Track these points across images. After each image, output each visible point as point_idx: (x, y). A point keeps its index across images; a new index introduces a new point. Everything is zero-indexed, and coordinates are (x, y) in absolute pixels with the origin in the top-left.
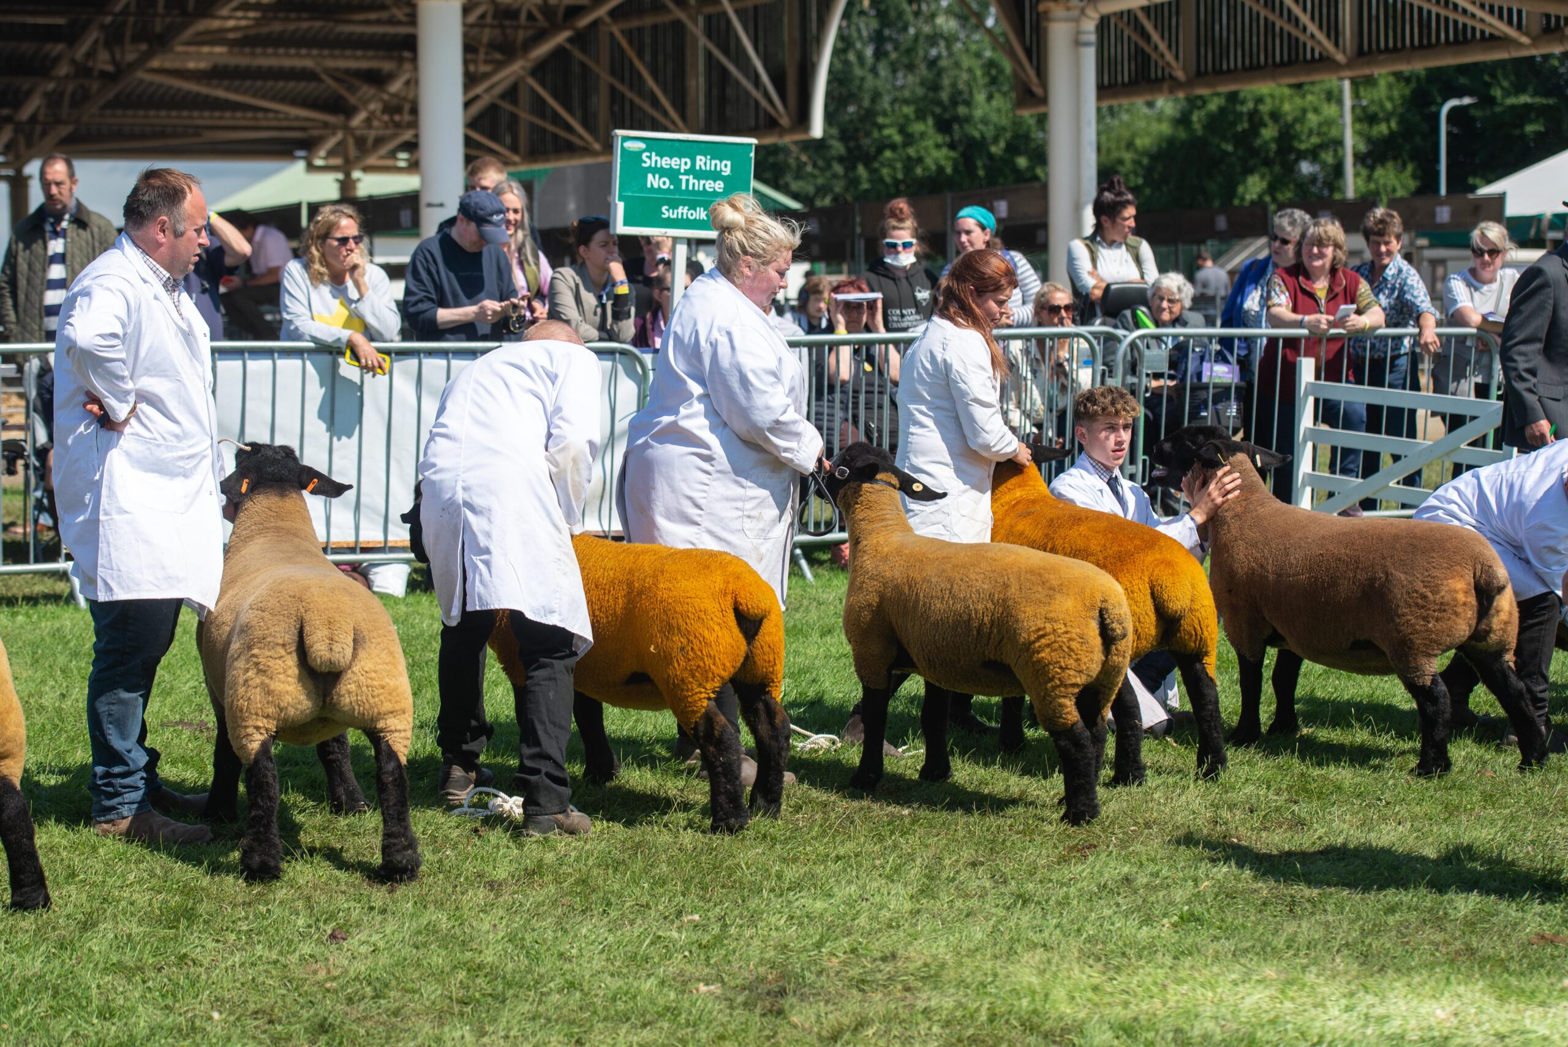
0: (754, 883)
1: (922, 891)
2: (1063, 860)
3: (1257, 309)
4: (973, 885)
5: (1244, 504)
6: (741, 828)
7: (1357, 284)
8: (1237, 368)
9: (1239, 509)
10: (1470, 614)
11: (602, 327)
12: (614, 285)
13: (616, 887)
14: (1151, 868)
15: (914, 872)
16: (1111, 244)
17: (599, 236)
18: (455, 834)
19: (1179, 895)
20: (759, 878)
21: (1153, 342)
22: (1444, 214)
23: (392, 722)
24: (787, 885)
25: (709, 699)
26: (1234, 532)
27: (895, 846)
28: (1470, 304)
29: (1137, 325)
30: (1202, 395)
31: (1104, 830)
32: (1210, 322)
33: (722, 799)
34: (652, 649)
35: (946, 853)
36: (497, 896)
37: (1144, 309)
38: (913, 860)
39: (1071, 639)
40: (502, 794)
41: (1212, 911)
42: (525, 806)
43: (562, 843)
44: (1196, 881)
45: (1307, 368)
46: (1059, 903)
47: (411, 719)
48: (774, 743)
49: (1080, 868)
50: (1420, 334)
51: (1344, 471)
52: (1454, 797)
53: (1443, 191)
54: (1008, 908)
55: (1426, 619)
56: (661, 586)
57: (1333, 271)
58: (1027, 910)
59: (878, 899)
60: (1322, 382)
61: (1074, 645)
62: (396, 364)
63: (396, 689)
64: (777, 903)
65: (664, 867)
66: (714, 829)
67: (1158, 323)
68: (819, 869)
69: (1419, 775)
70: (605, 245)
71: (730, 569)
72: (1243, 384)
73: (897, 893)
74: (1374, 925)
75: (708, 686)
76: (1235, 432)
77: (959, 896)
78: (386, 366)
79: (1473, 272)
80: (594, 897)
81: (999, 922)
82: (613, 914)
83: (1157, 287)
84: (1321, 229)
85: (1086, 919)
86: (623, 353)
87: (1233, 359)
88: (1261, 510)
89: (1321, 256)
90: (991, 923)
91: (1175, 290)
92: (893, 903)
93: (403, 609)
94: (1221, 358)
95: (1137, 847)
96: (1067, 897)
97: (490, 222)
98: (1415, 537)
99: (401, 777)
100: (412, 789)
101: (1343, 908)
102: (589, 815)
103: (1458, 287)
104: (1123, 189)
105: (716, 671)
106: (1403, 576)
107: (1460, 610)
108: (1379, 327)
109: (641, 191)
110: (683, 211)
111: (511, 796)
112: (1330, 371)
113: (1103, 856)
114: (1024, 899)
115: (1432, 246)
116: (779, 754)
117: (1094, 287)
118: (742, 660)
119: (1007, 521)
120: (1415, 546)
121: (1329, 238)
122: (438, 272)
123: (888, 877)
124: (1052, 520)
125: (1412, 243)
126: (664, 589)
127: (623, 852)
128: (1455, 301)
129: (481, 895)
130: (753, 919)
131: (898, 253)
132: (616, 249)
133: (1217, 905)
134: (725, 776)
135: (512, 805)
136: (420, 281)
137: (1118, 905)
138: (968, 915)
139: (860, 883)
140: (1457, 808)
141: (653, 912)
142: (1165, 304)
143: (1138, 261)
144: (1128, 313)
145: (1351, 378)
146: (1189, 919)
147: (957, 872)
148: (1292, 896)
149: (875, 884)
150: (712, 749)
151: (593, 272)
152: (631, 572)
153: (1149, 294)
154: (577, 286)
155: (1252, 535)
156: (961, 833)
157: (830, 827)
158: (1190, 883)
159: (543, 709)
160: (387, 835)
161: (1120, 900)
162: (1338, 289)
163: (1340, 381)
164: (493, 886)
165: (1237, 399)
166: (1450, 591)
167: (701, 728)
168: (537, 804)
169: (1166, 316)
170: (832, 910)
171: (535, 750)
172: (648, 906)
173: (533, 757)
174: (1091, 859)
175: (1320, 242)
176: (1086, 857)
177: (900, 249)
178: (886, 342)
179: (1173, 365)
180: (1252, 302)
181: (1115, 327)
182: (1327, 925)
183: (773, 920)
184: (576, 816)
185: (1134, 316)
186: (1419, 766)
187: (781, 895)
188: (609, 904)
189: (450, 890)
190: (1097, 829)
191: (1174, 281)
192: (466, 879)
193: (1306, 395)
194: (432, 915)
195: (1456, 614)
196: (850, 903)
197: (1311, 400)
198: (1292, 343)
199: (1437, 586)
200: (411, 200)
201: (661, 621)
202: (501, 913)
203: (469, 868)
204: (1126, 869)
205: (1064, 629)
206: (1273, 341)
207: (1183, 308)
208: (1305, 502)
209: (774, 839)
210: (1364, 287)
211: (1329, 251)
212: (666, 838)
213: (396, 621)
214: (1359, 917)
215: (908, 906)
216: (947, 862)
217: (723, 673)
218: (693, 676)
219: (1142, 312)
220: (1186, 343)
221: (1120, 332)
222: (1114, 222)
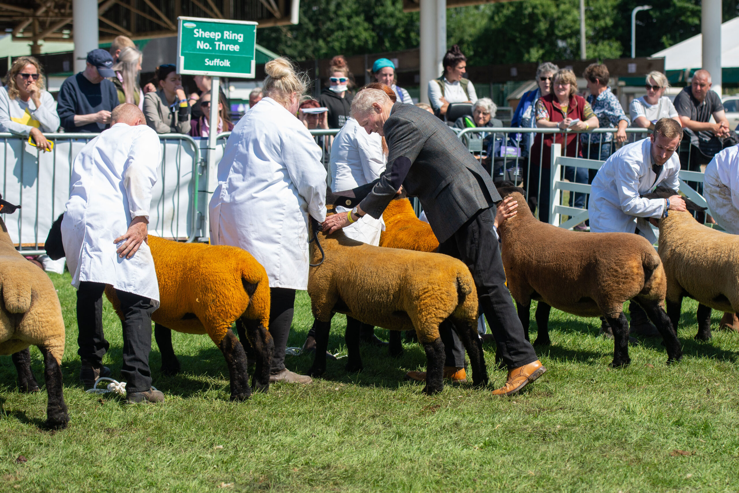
0: (252, 428)
1: (345, 431)
2: (422, 414)
3: (529, 117)
4: (373, 427)
5: (519, 222)
6: (247, 398)
7: (584, 104)
8: (519, 149)
9: (517, 225)
10: (640, 279)
11: (172, 125)
12: (179, 102)
13: (177, 431)
14: (470, 417)
15: (341, 421)
16: (453, 82)
17: (171, 75)
18: (89, 402)
19: (484, 432)
20: (256, 425)
21: (474, 136)
22: (632, 68)
23: (53, 342)
24: (271, 428)
25: (229, 328)
26: (514, 236)
27: (331, 407)
28: (644, 115)
29: (466, 125)
30: (501, 163)
31: (444, 398)
32: (505, 125)
33: (236, 383)
34: (197, 300)
35: (359, 411)
36: (111, 437)
37: (470, 117)
38: (341, 415)
39: (442, 293)
40: (115, 381)
41: (501, 440)
42: (126, 388)
43: (148, 407)
44: (493, 424)
45: (557, 149)
46: (419, 437)
47: (64, 340)
48: (264, 352)
49: (431, 418)
50: (617, 132)
51: (577, 205)
52: (632, 378)
53: (633, 55)
54: (392, 440)
55: (618, 283)
56: (202, 266)
57: (571, 97)
58: (402, 441)
59: (321, 435)
60: (565, 157)
61: (444, 296)
62: (57, 146)
63: (55, 323)
64: (266, 439)
65: (204, 420)
66: (232, 399)
67: (477, 125)
68: (289, 420)
69: (614, 367)
70: (174, 80)
71: (240, 257)
72: (523, 158)
73: (332, 432)
74: (588, 447)
75: (228, 321)
76: (519, 183)
77: (365, 434)
78: (51, 147)
79: (646, 98)
80: (165, 436)
81: (387, 447)
82: (175, 446)
83: (477, 106)
84: (563, 75)
85: (433, 445)
86: (184, 139)
87: (517, 145)
88: (529, 225)
89: (564, 89)
90: (382, 448)
91: (487, 108)
92: (329, 438)
93: (62, 280)
94: (511, 144)
95: (462, 406)
96: (423, 433)
97: (104, 66)
98: (610, 240)
99: (58, 370)
100: (65, 379)
101: (571, 438)
102: (163, 392)
103: (637, 106)
104: (459, 52)
105: (232, 313)
106: (605, 261)
107: (635, 277)
108: (596, 127)
109: (194, 50)
110: (217, 62)
111: (120, 382)
112: (569, 151)
113: (444, 411)
114: (400, 435)
115: (627, 85)
116: (268, 358)
117: (443, 107)
118: (246, 306)
119: (393, 232)
120: (610, 245)
121: (567, 80)
122: (76, 95)
123: (326, 424)
124: (418, 232)
125: (616, 84)
126: (203, 268)
127: (181, 411)
128: (636, 114)
129: (103, 436)
130: (253, 447)
131: (337, 85)
132: (180, 82)
133: (504, 437)
134: (238, 370)
135: (120, 387)
136: (66, 100)
137: (451, 437)
138: (369, 444)
139: (311, 427)
140: (634, 384)
141: (197, 444)
142: (481, 115)
143: (467, 91)
144: (461, 119)
145: (581, 155)
146: (489, 445)
147: (364, 421)
148: (544, 432)
149: (320, 428)
150: (230, 355)
151: (168, 95)
152: (186, 258)
153: (473, 109)
154: (159, 102)
155: (523, 238)
156: (367, 400)
157: (296, 397)
158: (490, 425)
159: (135, 334)
160: (50, 404)
161: (452, 435)
162: (574, 107)
163: (574, 156)
164: (110, 431)
165: (519, 166)
166: (630, 267)
167: (225, 344)
168: (134, 386)
169: (481, 122)
170: (296, 442)
171: (132, 357)
172: (194, 441)
173: (131, 360)
174: (437, 413)
175: (563, 82)
176: (434, 412)
177: (338, 82)
178: (329, 134)
179: (485, 147)
180: (527, 114)
181: (454, 127)
182: (563, 447)
183: (263, 447)
184: (156, 392)
185: (464, 121)
186: (613, 362)
187: (268, 434)
188: (173, 440)
189: (85, 434)
190: (441, 397)
191: (487, 103)
192: (94, 427)
193: (556, 164)
194: (74, 447)
195: (633, 279)
196: (305, 438)
197: (559, 167)
198: (549, 136)
199: (623, 265)
200: (69, 56)
201: (202, 285)
202: (113, 445)
203: (97, 422)
204: (456, 418)
205: (438, 288)
206: (538, 136)
207: (491, 117)
208: (556, 222)
209: (265, 405)
210: (588, 106)
211: (568, 86)
212: (205, 404)
213: (57, 287)
214: (580, 442)
215: (337, 439)
216: (359, 415)
217: (236, 314)
218: (220, 316)
219: (468, 119)
220: (492, 135)
221: (457, 129)
222: (454, 70)
